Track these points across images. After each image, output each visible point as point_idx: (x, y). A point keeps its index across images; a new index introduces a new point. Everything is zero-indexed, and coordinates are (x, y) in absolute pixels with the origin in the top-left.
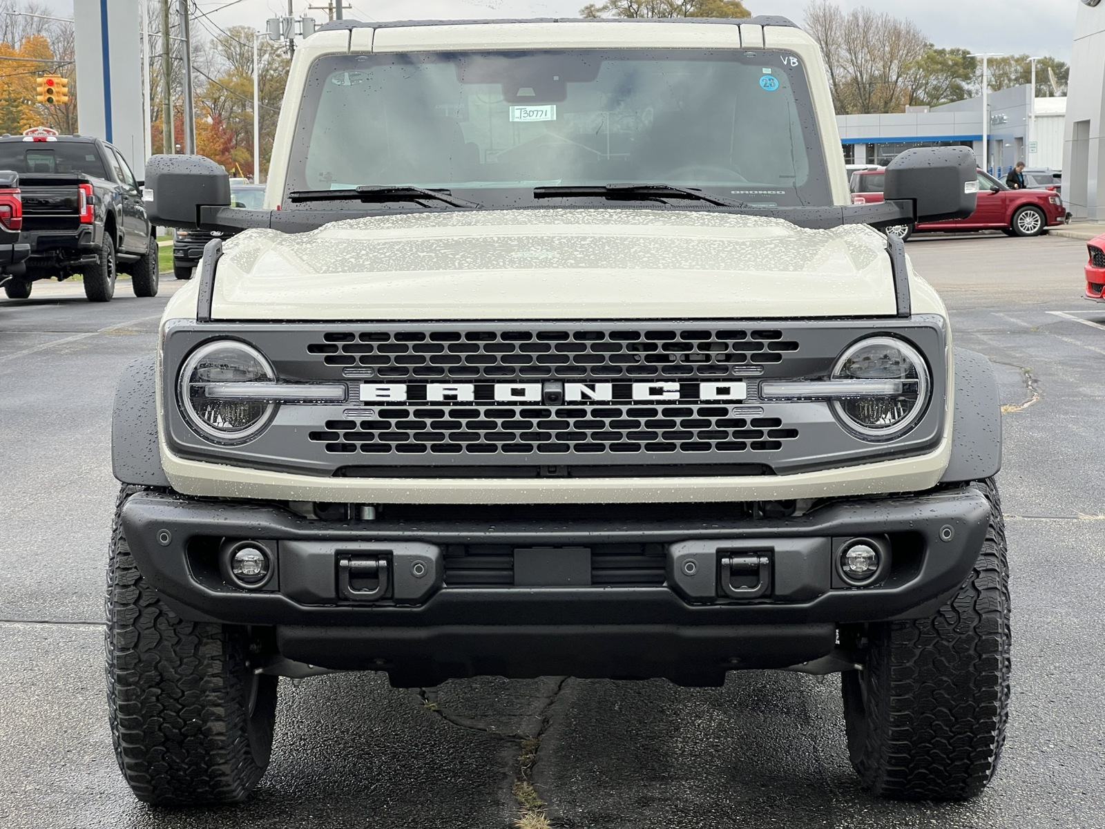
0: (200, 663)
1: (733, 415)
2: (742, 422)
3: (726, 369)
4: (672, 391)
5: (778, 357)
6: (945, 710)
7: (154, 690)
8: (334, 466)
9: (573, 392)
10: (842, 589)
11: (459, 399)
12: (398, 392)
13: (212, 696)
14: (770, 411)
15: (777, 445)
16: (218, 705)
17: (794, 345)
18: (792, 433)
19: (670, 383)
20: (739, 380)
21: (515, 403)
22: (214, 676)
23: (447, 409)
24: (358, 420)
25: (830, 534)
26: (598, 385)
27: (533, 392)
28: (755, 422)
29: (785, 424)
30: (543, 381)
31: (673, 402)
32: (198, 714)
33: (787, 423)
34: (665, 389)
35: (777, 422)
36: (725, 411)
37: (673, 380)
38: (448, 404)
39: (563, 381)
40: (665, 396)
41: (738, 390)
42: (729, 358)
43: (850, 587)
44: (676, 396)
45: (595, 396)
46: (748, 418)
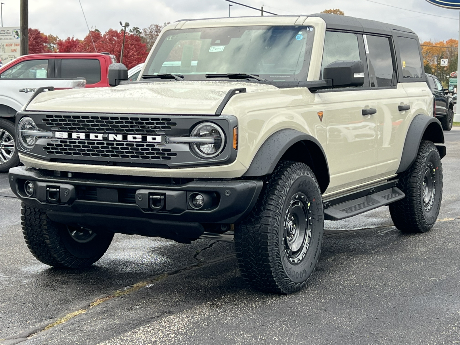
0: (41, 220)
1: (156, 147)
2: (159, 150)
3: (154, 131)
4: (139, 138)
5: (170, 128)
6: (253, 259)
7: (29, 228)
8: (49, 158)
9: (111, 137)
10: (191, 210)
11: (81, 138)
12: (65, 135)
13: (44, 232)
14: (167, 146)
15: (170, 158)
16: (46, 235)
17: (175, 124)
18: (175, 154)
19: (139, 135)
20: (159, 135)
21: (96, 140)
22: (45, 225)
23: (77, 141)
24: (54, 143)
25: (186, 190)
26: (118, 135)
27: (100, 137)
28: (163, 150)
29: (172, 151)
30: (103, 133)
31: (139, 142)
32: (42, 236)
33: (173, 150)
34: (137, 137)
35: (170, 150)
36: (154, 146)
37: (139, 134)
38: (78, 140)
39: (109, 133)
40: (137, 140)
41: (159, 139)
42: (155, 127)
43: (194, 209)
44: (140, 140)
45: (117, 139)
46: (161, 148)
